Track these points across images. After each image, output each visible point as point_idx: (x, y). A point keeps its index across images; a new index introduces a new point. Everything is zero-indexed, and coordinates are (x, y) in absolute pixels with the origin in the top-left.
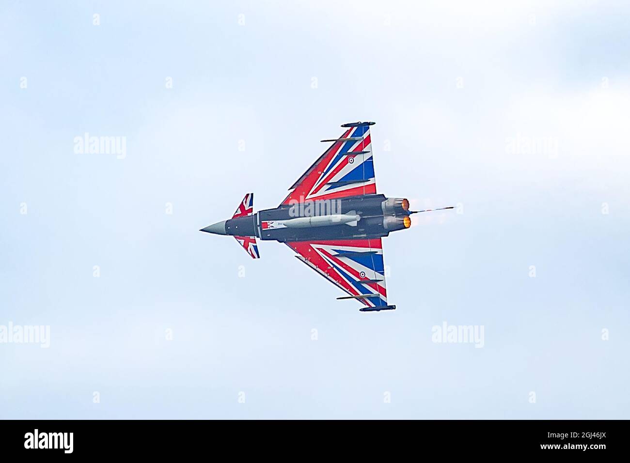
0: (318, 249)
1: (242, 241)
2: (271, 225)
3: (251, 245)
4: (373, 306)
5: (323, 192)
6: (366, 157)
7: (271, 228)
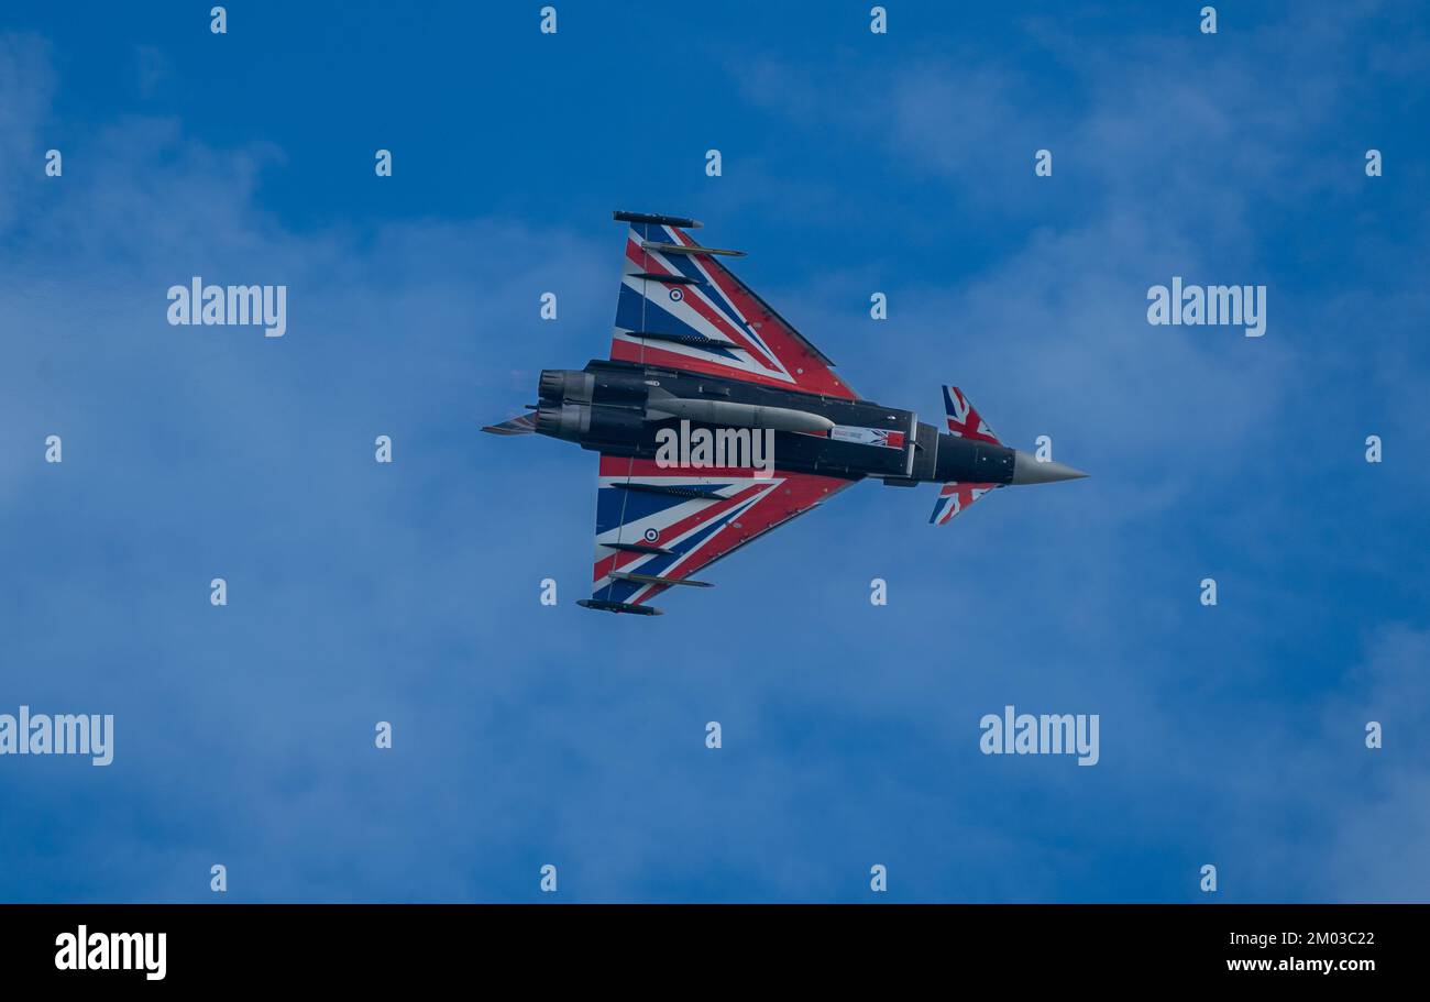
0: (780, 371)
1: (981, 430)
2: (879, 438)
3: (962, 418)
4: (667, 229)
5: (737, 485)
6: (612, 536)
7: (880, 430)
